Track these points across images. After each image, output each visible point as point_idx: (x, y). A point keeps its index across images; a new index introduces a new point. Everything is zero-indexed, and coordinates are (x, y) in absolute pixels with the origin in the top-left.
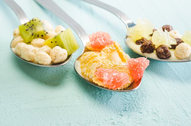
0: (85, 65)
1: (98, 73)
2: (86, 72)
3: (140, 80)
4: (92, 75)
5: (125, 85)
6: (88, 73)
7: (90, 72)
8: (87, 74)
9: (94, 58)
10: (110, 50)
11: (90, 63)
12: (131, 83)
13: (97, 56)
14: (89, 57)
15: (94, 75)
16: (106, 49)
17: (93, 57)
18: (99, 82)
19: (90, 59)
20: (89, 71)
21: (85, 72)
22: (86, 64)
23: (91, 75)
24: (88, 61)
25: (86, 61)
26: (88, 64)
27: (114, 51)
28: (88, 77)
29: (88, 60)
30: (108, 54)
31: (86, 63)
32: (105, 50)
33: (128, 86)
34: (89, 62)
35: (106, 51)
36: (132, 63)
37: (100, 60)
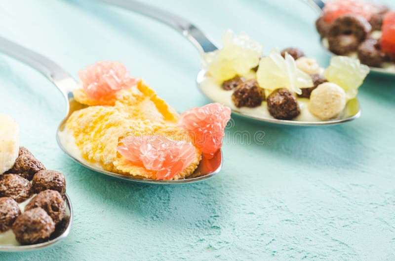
0: (87, 137)
1: (126, 149)
2: (94, 152)
3: (218, 153)
4: (111, 156)
5: (187, 169)
6: (100, 152)
7: (105, 150)
8: (97, 155)
9: (105, 118)
10: (134, 98)
11: (99, 131)
12: (198, 163)
13: (112, 113)
14: (94, 119)
15: (115, 156)
16: (126, 97)
17: (102, 117)
18: (131, 168)
19: (95, 123)
20: (101, 147)
21: (90, 152)
22: (90, 135)
23: (106, 156)
24: (93, 128)
25: (86, 127)
26: (93, 133)
27: (143, 99)
28: (101, 162)
29: (91, 124)
30: (133, 107)
31: (87, 133)
32: (124, 98)
33: (194, 170)
34: (96, 129)
35: (126, 101)
36: (196, 117)
37: (122, 119)
